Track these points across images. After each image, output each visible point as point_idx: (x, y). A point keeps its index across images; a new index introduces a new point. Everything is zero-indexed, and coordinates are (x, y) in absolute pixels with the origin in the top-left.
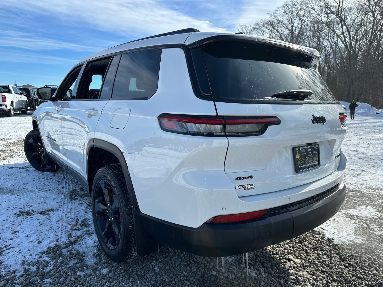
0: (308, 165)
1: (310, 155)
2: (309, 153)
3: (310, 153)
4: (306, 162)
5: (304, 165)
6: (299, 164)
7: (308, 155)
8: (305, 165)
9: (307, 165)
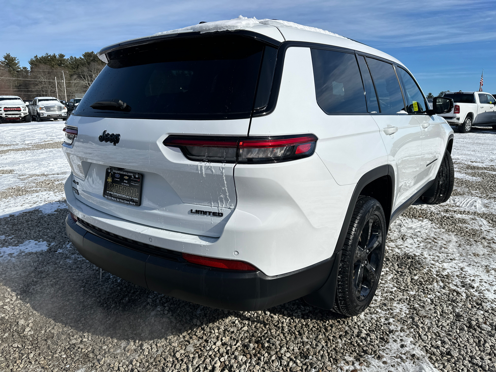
0: (120, 195)
1: (125, 184)
2: (125, 181)
3: (127, 182)
4: (117, 190)
5: (113, 192)
6: (108, 189)
7: (122, 184)
8: (115, 192)
9: (118, 194)
